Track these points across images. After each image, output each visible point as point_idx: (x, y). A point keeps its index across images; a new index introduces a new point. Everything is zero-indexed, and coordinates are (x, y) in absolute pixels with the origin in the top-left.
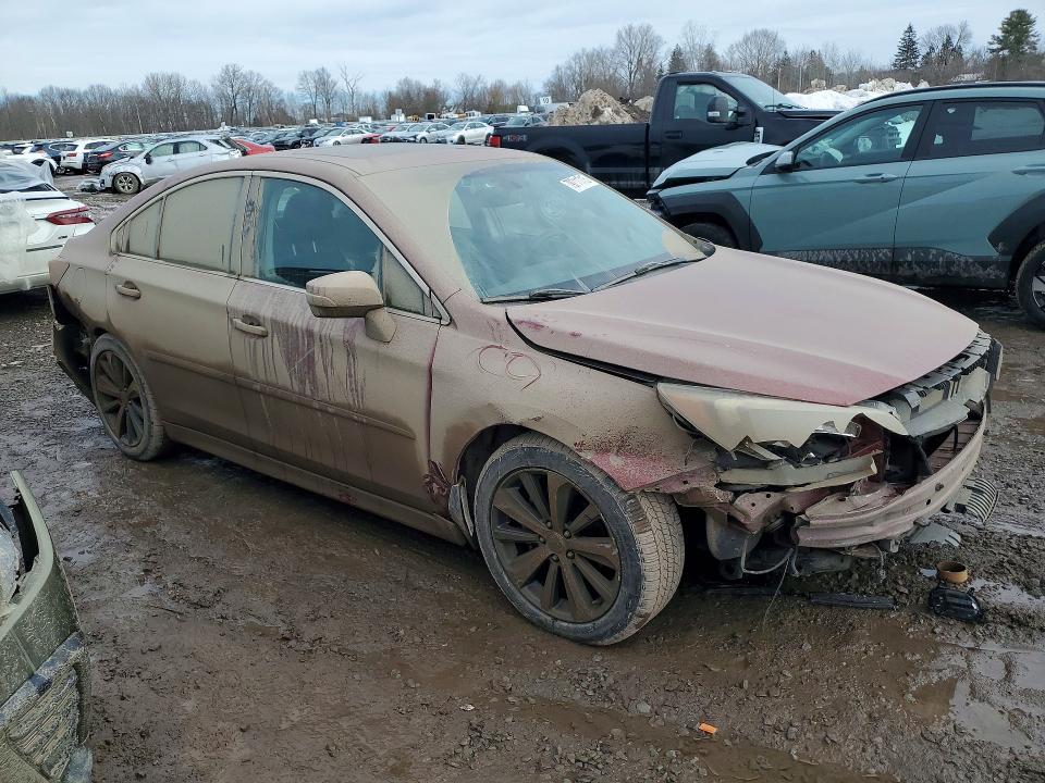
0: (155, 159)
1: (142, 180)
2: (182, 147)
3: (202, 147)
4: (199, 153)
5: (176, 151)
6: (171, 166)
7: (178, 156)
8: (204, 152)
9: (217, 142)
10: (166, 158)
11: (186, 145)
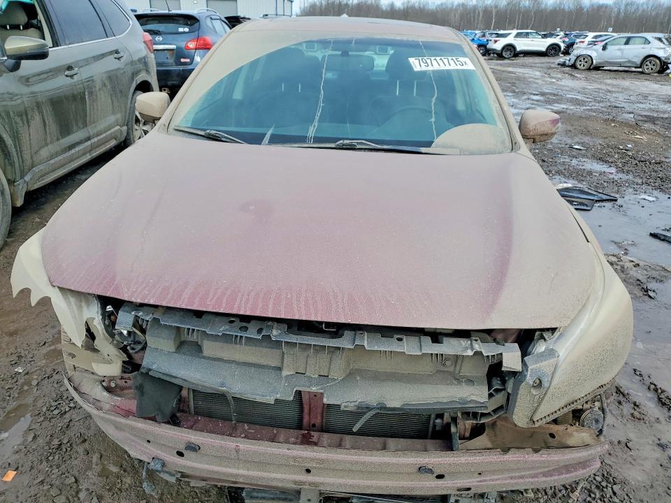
0: (609, 47)
1: (594, 61)
2: (632, 41)
3: (647, 42)
4: (643, 46)
5: (627, 43)
6: (619, 53)
7: (627, 46)
8: (647, 46)
9: (660, 39)
10: (617, 47)
11: (636, 39)
